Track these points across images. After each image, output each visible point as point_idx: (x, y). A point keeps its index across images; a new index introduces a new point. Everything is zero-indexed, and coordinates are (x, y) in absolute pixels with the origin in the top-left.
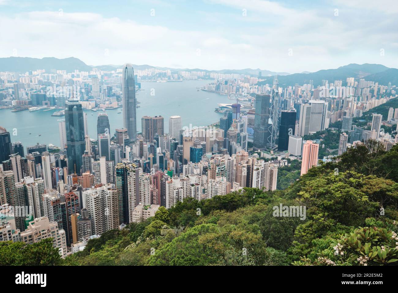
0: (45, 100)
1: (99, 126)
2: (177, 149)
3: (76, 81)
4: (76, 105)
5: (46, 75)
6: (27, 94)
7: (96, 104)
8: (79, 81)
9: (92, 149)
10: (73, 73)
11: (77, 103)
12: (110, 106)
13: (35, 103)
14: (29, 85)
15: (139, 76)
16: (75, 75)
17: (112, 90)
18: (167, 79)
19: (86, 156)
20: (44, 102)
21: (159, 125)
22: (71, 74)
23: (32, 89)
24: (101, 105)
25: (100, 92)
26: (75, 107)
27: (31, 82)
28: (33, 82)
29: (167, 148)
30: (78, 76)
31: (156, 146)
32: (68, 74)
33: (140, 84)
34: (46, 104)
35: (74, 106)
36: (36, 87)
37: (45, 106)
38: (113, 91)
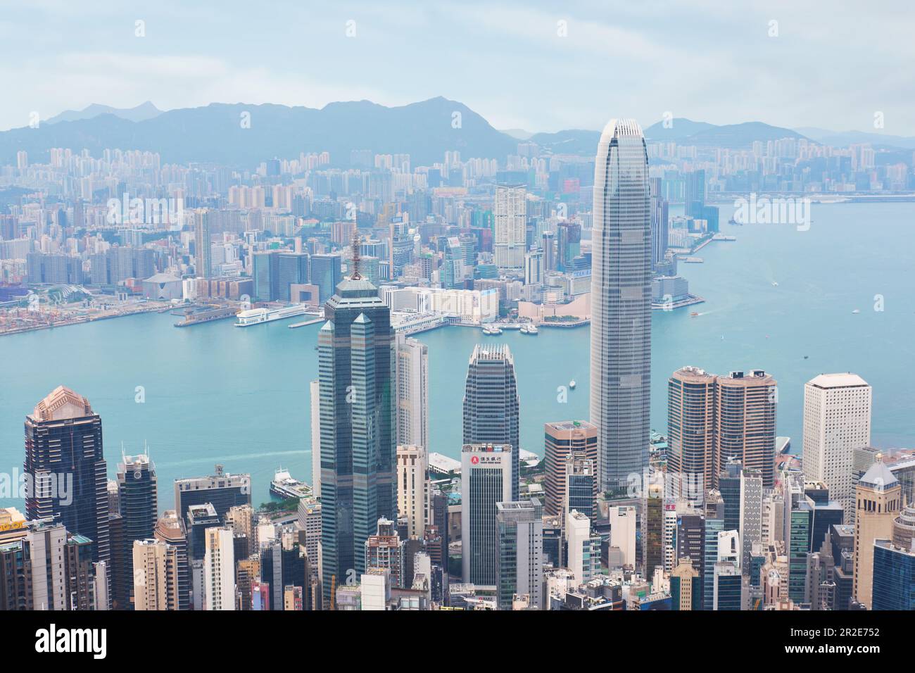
0: (302, 280)
1: (471, 408)
2: (826, 546)
3: (442, 201)
4: (367, 312)
5: (330, 173)
6: (242, 254)
7: (501, 303)
8: (450, 201)
9: (431, 513)
10: (436, 166)
11: (372, 303)
12: (562, 311)
13: (263, 291)
14: (256, 218)
15: (720, 177)
16: (444, 174)
17: (578, 241)
18: (850, 187)
19: (384, 544)
20: (297, 289)
21: (751, 417)
22: (426, 169)
23: (268, 234)
24: (525, 309)
25: (528, 249)
26: (361, 319)
27: (269, 202)
28: (276, 203)
29: (780, 535)
30: (455, 178)
31: (714, 524)
32: (418, 169)
33: (716, 210)
34: (305, 296)
35: (355, 312)
36: (282, 225)
37: (300, 307)
38: (582, 242)
